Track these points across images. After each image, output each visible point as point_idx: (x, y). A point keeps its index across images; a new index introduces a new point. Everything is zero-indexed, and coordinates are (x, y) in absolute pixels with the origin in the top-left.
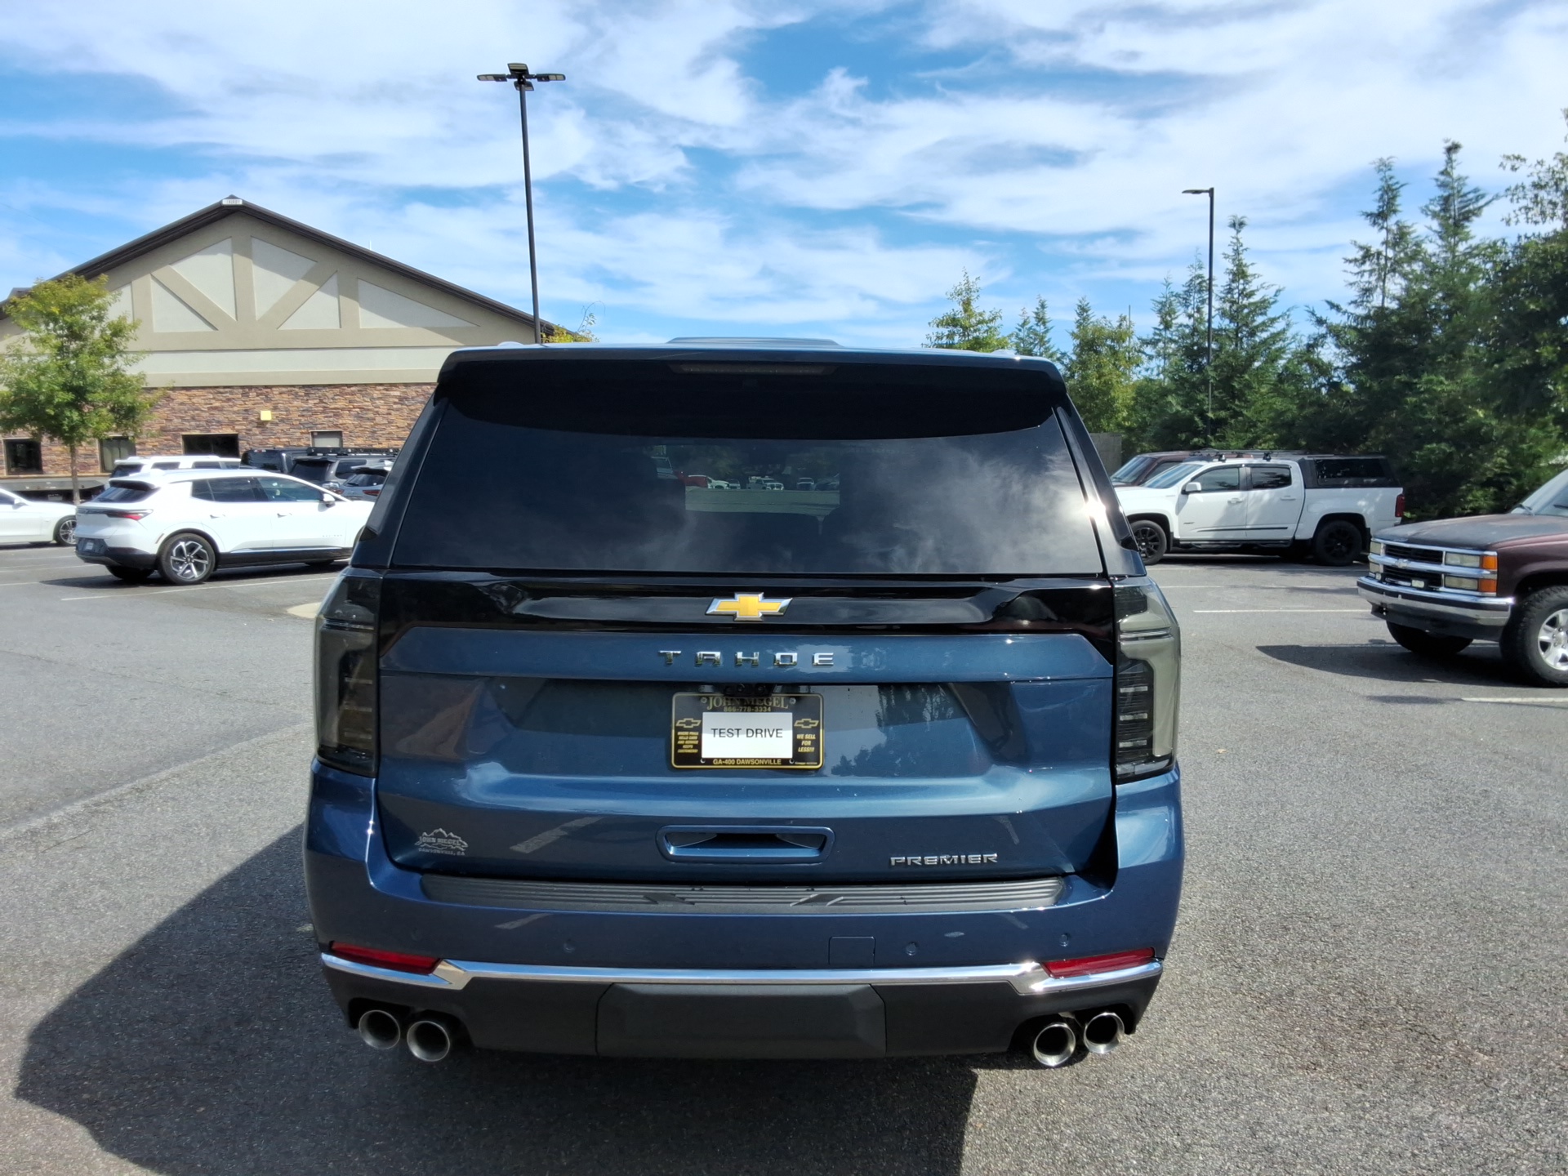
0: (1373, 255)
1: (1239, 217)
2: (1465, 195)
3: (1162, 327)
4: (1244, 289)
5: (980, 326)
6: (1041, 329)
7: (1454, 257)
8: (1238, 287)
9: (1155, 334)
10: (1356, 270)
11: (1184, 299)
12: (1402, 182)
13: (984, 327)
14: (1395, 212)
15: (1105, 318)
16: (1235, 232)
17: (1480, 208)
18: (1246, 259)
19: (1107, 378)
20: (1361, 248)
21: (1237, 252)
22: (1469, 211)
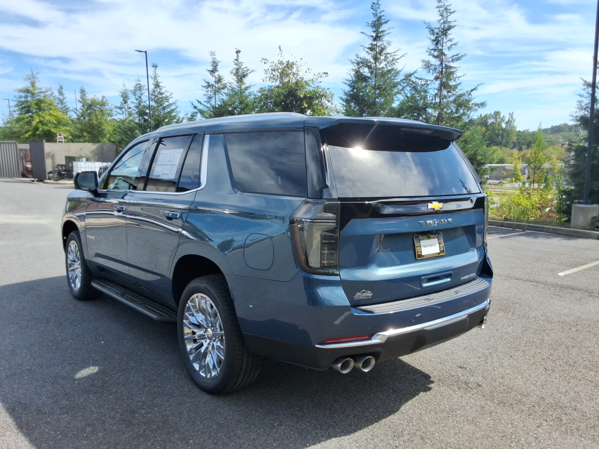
0: (211, 85)
1: (155, 63)
2: (243, 69)
3: (123, 102)
4: (160, 91)
5: (40, 94)
6: (61, 97)
7: (241, 90)
8: (157, 91)
9: (121, 105)
10: (206, 90)
11: (134, 92)
12: (219, 61)
13: (42, 95)
14: (217, 71)
15: (95, 96)
16: (154, 69)
17: (247, 74)
18: (159, 80)
19: (100, 121)
20: (207, 82)
21: (155, 77)
22: (245, 75)
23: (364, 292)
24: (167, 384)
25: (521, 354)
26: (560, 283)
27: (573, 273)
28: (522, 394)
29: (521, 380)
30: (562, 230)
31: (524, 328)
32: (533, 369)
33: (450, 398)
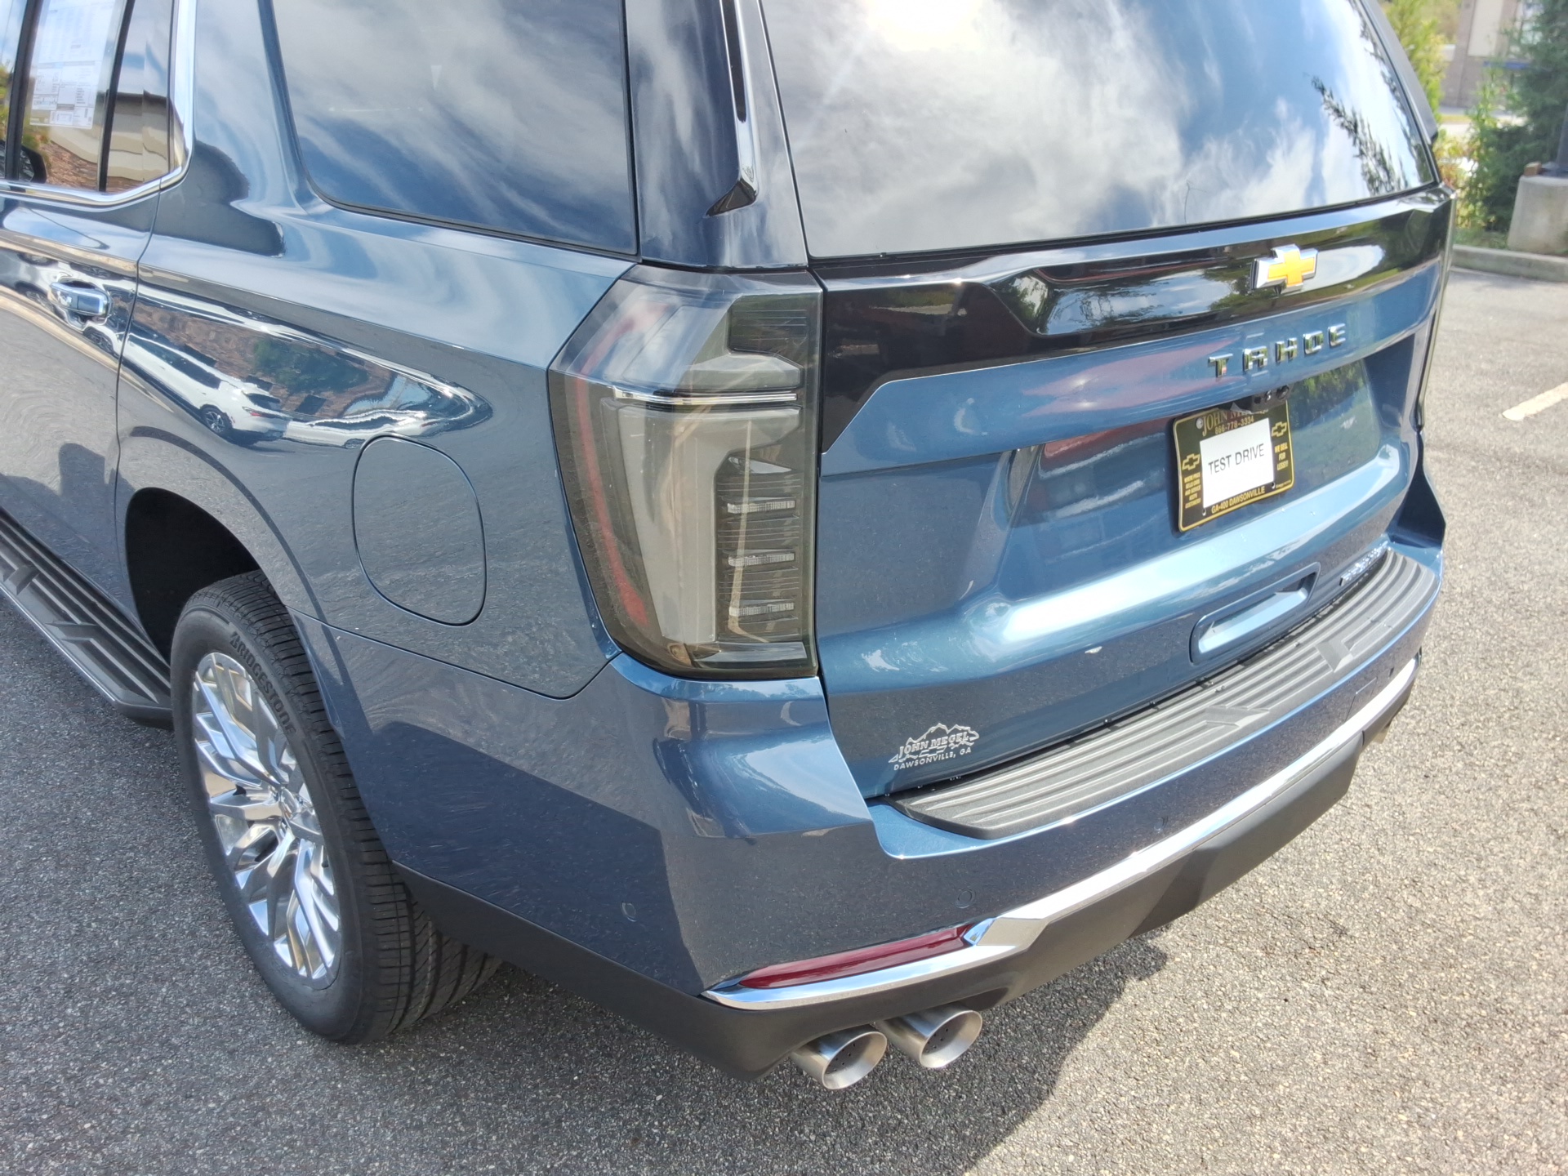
23: (940, 733)
24: (156, 980)
25: (1460, 765)
26: (1517, 450)
27: (1547, 409)
28: (1498, 970)
29: (1481, 893)
30: (1483, 257)
31: (1445, 644)
32: (1514, 837)
33: (1243, 1006)
